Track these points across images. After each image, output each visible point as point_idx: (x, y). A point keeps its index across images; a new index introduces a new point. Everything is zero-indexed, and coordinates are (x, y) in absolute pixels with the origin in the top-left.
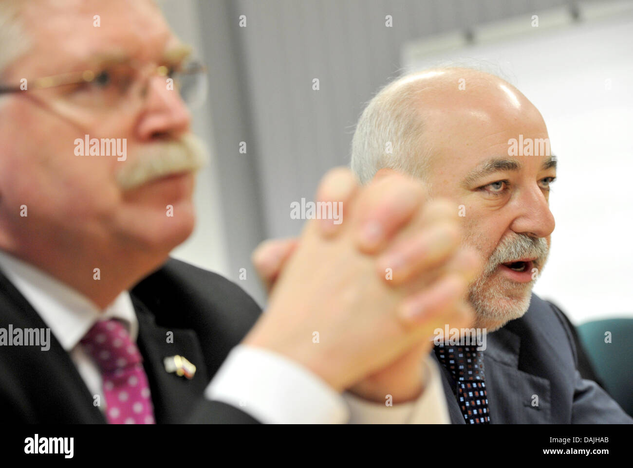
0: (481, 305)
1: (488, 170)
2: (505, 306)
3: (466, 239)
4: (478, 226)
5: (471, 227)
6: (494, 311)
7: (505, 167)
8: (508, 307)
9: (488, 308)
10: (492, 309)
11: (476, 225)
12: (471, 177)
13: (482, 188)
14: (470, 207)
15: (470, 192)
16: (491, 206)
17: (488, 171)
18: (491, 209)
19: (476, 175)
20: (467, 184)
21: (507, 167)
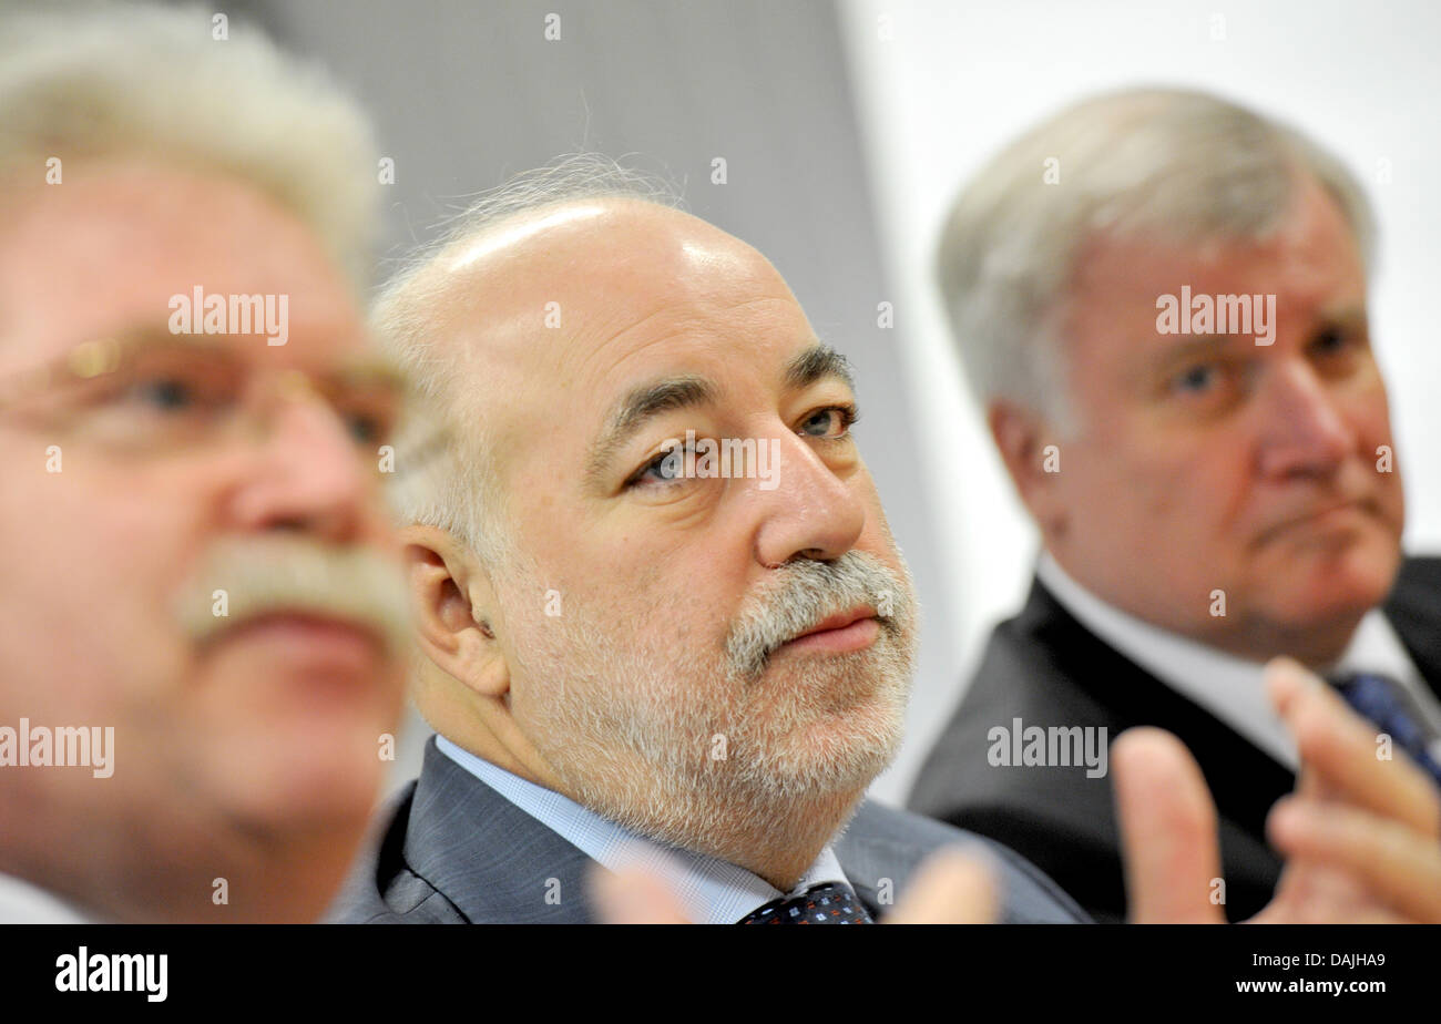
0: (765, 766)
1: (627, 424)
2: (826, 744)
3: (644, 622)
4: (664, 579)
5: (644, 587)
6: (804, 766)
7: (669, 402)
8: (834, 740)
9: (785, 765)
10: (797, 760)
11: (657, 578)
12: (598, 460)
13: (633, 481)
14: (626, 539)
15: (610, 502)
16: (678, 518)
17: (630, 426)
18: (680, 524)
19: (605, 451)
20: (598, 482)
21: (673, 399)
